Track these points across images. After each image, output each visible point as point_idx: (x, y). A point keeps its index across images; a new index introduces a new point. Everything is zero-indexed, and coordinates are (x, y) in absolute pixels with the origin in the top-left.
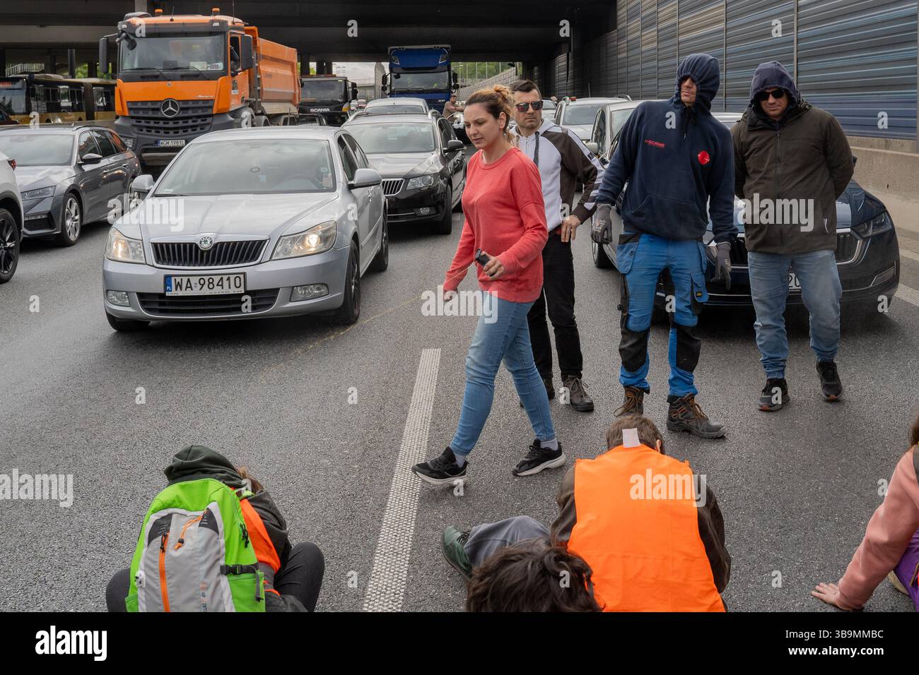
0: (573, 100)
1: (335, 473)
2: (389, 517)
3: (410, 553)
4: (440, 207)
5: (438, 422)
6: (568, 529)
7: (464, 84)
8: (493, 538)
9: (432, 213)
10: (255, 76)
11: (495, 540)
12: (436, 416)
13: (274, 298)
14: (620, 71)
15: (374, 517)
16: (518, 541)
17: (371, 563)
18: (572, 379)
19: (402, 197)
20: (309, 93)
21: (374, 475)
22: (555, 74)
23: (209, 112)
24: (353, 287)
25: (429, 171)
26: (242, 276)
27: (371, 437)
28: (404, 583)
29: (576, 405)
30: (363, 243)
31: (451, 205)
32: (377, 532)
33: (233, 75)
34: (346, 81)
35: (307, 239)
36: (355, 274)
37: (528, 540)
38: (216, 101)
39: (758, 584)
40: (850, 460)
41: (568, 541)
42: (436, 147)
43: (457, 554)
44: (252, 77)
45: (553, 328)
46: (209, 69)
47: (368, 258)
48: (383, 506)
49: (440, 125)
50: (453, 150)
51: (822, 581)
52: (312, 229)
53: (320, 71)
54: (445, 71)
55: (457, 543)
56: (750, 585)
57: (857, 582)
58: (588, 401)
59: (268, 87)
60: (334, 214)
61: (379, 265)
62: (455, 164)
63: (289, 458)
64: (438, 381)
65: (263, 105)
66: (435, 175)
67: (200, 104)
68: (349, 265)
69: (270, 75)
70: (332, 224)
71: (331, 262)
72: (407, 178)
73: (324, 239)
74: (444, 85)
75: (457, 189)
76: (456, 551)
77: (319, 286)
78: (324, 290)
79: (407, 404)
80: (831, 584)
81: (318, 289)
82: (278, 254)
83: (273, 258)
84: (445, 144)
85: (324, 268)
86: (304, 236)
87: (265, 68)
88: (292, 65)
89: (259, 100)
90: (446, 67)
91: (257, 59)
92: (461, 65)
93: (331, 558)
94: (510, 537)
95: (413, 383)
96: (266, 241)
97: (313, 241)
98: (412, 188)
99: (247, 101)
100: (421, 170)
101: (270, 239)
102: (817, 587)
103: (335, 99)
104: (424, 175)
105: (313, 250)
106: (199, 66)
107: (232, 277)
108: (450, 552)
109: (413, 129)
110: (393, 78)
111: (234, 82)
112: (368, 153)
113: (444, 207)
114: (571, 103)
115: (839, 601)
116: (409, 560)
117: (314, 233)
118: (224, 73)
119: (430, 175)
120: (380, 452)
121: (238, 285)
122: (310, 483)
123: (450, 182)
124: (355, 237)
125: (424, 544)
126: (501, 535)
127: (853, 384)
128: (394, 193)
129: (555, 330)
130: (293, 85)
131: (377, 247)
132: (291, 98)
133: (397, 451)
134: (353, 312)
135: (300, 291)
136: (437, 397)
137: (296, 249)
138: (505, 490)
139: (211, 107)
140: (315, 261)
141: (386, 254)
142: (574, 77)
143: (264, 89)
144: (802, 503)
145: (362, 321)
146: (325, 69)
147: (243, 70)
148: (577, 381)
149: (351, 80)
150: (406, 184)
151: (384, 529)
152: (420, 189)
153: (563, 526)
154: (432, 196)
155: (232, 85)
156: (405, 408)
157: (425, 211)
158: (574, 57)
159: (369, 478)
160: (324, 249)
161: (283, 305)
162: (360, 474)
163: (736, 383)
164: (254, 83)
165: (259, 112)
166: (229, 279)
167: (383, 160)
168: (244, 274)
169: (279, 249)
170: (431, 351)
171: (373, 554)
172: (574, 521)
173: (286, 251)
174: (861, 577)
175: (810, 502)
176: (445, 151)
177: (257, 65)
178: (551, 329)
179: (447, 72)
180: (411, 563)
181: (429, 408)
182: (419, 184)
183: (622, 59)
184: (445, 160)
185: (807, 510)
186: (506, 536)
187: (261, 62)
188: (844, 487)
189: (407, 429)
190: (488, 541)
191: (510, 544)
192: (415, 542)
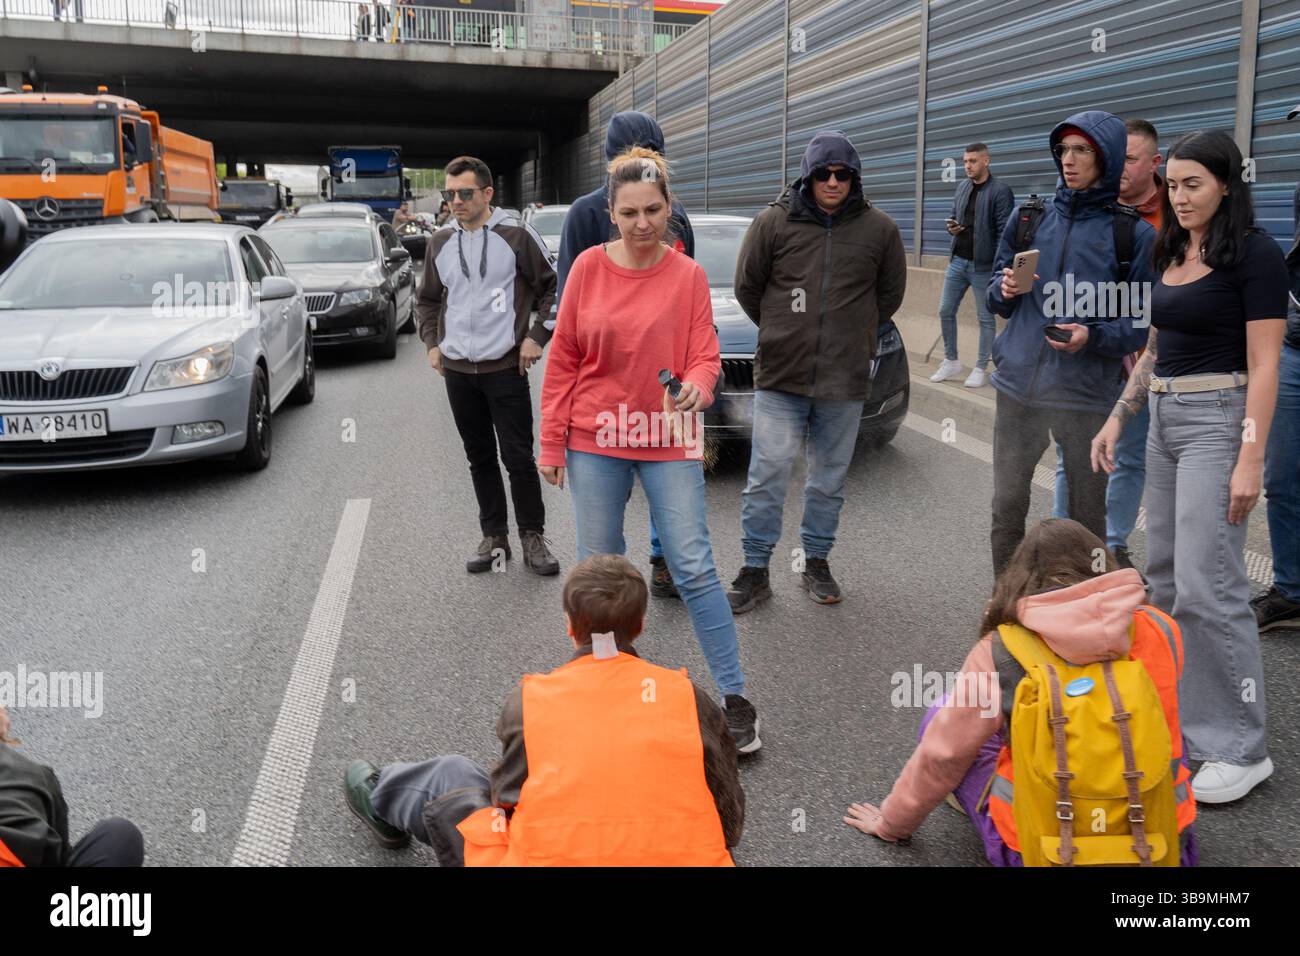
0: (539, 207)
1: (209, 678)
2: (276, 741)
3: (302, 798)
4: (381, 328)
5: (358, 597)
6: (517, 784)
7: (420, 195)
8: (409, 786)
9: (371, 333)
10: (157, 172)
11: (413, 789)
12: (357, 588)
13: (148, 441)
14: (592, 180)
15: (255, 743)
16: (445, 794)
17: (242, 817)
18: (532, 535)
19: (333, 315)
20: (234, 197)
21: (263, 678)
22: (521, 184)
23: (98, 214)
24: (260, 424)
25: (367, 284)
26: (102, 414)
27: (266, 622)
28: (287, 847)
29: (536, 567)
30: (273, 368)
31: (394, 324)
32: (255, 767)
33: (127, 170)
34: (278, 185)
35: (192, 364)
36: (263, 408)
37: (459, 793)
38: (106, 202)
39: (775, 810)
40: (872, 625)
41: (516, 804)
42: (375, 256)
43: (364, 801)
44: (154, 174)
45: (508, 474)
46: (96, 161)
47: (284, 388)
48: (270, 725)
49: (382, 232)
50: (397, 261)
51: (854, 799)
52: (200, 352)
53: (251, 172)
54: (395, 176)
55: (364, 785)
56: (764, 813)
57: (906, 808)
58: (552, 561)
59: (175, 186)
60: (232, 332)
61: (301, 396)
62: (400, 278)
63: (147, 659)
64: (364, 541)
65: (170, 207)
66: (375, 289)
67: (87, 204)
68: (252, 397)
69: (177, 173)
70: (227, 346)
71: (228, 393)
72: (340, 293)
73: (217, 364)
74: (395, 192)
75: (402, 305)
76: (363, 797)
77: (211, 424)
78: (218, 429)
79: (320, 575)
80: (866, 804)
81: (211, 428)
82: (152, 384)
83: (146, 389)
84: (387, 252)
85: (217, 401)
86: (189, 362)
87: (171, 164)
88: (207, 161)
89: (164, 201)
90: (396, 172)
91: (159, 151)
92: (417, 172)
93: (184, 814)
94: (433, 786)
95: (330, 545)
96: (134, 368)
97: (201, 367)
98: (347, 303)
99: (148, 202)
100: (357, 282)
101: (140, 365)
102: (850, 810)
103: (266, 206)
104: (361, 289)
105: (201, 378)
106: (83, 157)
107: (89, 416)
108: (355, 798)
109: (352, 235)
110: (335, 183)
111: (129, 179)
112: (286, 263)
113: (385, 327)
114: (537, 211)
115: (881, 830)
116: (298, 810)
117: (203, 357)
118: (116, 166)
119: (368, 288)
120: (275, 644)
121: (97, 424)
122: (170, 695)
123: (392, 298)
124: (261, 362)
125: (323, 780)
126: (421, 785)
127: (865, 528)
128: (324, 309)
129: (510, 476)
130: (209, 187)
131: (298, 374)
132: (206, 201)
133: (299, 642)
134: (260, 455)
135: (185, 431)
136: (360, 566)
137: (177, 377)
138: (441, 691)
139: (101, 208)
140: (207, 392)
141: (312, 383)
142: (542, 188)
143: (171, 189)
144: (820, 688)
145: (273, 466)
146: (256, 173)
147: (140, 163)
148: (538, 538)
149: (284, 184)
150: (338, 299)
151: (269, 761)
152: (355, 305)
153: (509, 778)
154: (371, 313)
155: (126, 182)
156: (317, 580)
157: (362, 331)
158: (542, 165)
159: (255, 683)
160: (217, 377)
161: (161, 449)
162: (243, 678)
163: (731, 532)
164: (156, 180)
165: (165, 215)
166: (84, 417)
167: (310, 271)
168: (105, 411)
169: (153, 376)
170: (358, 502)
171: (246, 802)
172: (524, 775)
173: (163, 380)
174: (912, 801)
175: (829, 685)
176: (387, 262)
177: (159, 158)
178: (505, 475)
179: (398, 178)
180: (301, 813)
181: (348, 579)
182: (355, 299)
183: (595, 166)
184: (386, 271)
185: (827, 697)
186: (428, 786)
187: (164, 156)
188: (868, 662)
189: (316, 608)
190: (403, 790)
191: (434, 798)
192: (311, 778)
